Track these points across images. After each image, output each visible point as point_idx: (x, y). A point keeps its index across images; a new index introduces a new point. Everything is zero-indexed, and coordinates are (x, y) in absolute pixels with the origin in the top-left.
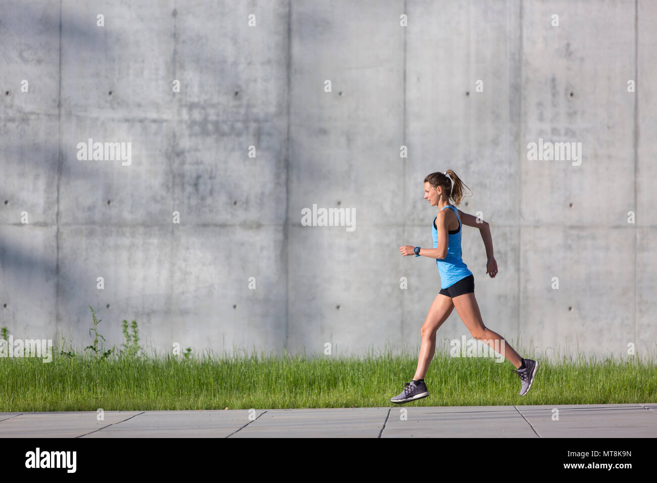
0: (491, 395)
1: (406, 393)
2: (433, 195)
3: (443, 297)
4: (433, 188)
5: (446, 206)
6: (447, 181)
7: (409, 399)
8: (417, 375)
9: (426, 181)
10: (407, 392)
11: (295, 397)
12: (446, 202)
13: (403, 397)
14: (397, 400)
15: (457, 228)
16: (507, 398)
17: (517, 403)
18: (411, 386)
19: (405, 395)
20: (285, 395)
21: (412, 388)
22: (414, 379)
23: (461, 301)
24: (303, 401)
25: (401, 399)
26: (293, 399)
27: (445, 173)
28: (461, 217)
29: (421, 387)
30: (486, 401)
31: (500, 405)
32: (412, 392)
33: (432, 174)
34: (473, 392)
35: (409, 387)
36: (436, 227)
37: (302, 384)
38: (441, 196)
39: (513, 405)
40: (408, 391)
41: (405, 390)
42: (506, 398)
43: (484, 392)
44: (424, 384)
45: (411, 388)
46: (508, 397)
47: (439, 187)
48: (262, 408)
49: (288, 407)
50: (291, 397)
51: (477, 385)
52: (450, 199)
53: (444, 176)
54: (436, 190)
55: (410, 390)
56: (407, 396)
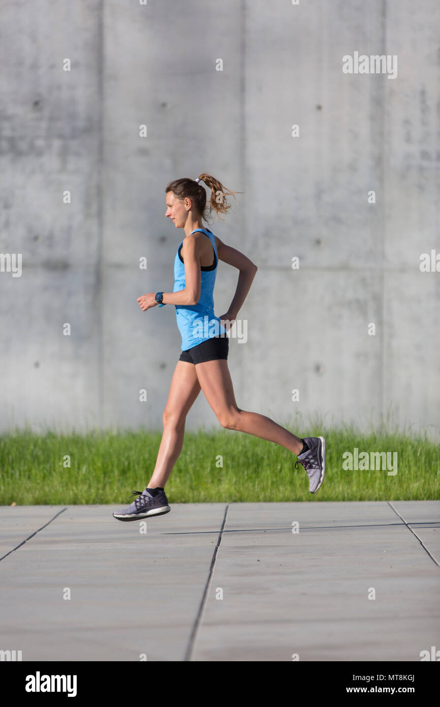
0: (358, 487)
1: (136, 506)
2: (178, 209)
3: (186, 365)
4: (178, 200)
5: (196, 229)
6: (200, 191)
7: (142, 514)
8: (155, 480)
9: (168, 190)
10: (138, 504)
11: (104, 488)
12: (197, 222)
13: (132, 511)
14: (124, 515)
15: (211, 263)
16: (379, 491)
17: (392, 498)
18: (145, 496)
19: (135, 509)
20: (90, 486)
21: (147, 499)
22: (149, 487)
23: (207, 370)
24: (115, 495)
25: (130, 514)
26: (101, 492)
27: (197, 180)
28: (218, 249)
29: (160, 498)
30: (352, 495)
31: (370, 500)
32: (146, 505)
33: (177, 181)
34: (335, 484)
35: (142, 497)
36: (182, 259)
37: (112, 471)
38: (190, 212)
39: (386, 500)
40: (141, 503)
41: (136, 502)
42: (377, 492)
43: (349, 483)
44: (164, 494)
45: (144, 499)
46: (380, 489)
47: (188, 200)
48: (60, 504)
49: (94, 503)
50: (98, 489)
51: (339, 473)
52: (203, 219)
53: (196, 184)
54: (183, 203)
55: (142, 501)
56: (138, 510)
